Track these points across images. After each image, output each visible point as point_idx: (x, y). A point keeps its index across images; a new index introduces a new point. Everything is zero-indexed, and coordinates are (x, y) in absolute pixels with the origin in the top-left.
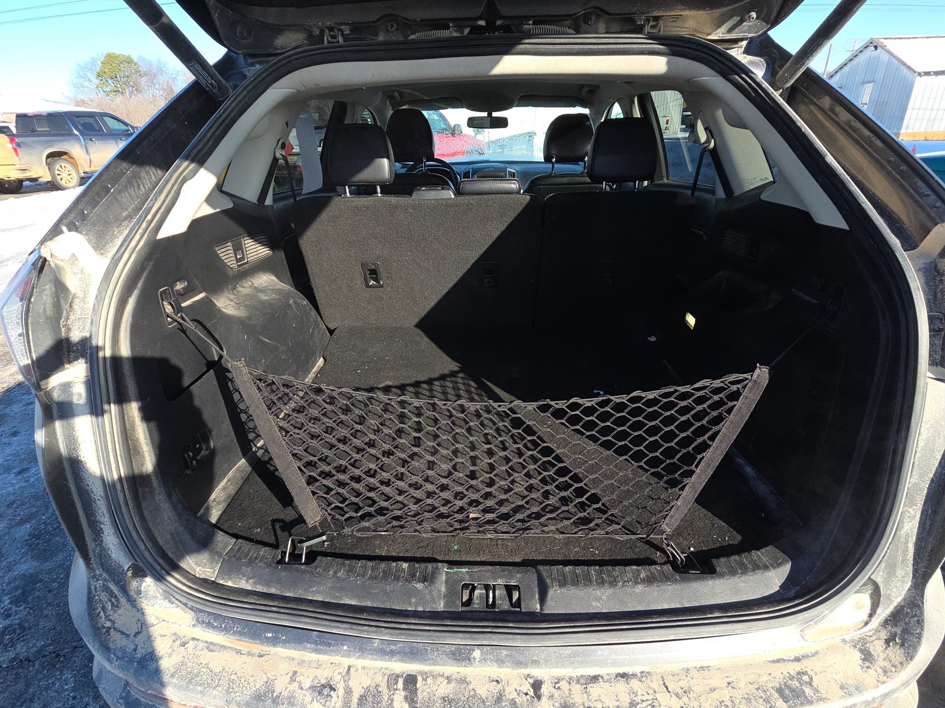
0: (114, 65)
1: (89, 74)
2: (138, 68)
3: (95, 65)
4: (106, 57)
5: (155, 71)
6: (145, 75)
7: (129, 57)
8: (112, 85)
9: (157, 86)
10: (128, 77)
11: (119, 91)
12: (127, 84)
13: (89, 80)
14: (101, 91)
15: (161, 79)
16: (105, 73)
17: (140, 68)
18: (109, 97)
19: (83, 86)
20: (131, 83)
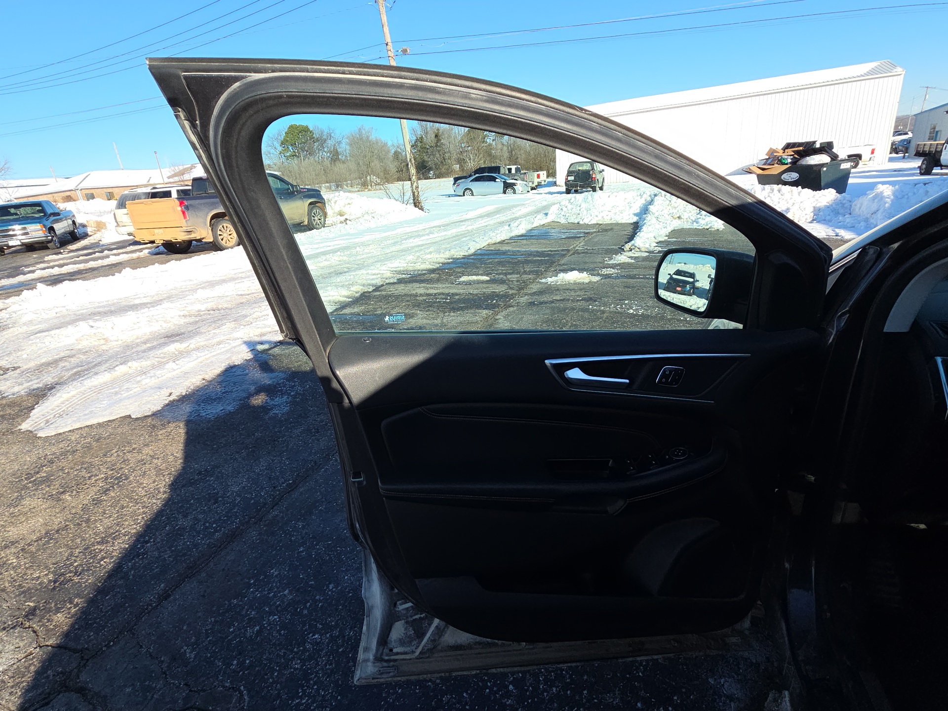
0: (294, 134)
1: (275, 143)
2: (312, 135)
3: (281, 136)
4: (289, 128)
5: (325, 137)
6: (318, 140)
7: (307, 127)
8: (292, 150)
9: (326, 150)
10: (304, 143)
11: (296, 156)
12: (303, 150)
13: (275, 148)
14: (283, 156)
15: (330, 143)
16: (287, 141)
17: (314, 135)
18: (288, 161)
19: (270, 154)
20: (306, 148)
